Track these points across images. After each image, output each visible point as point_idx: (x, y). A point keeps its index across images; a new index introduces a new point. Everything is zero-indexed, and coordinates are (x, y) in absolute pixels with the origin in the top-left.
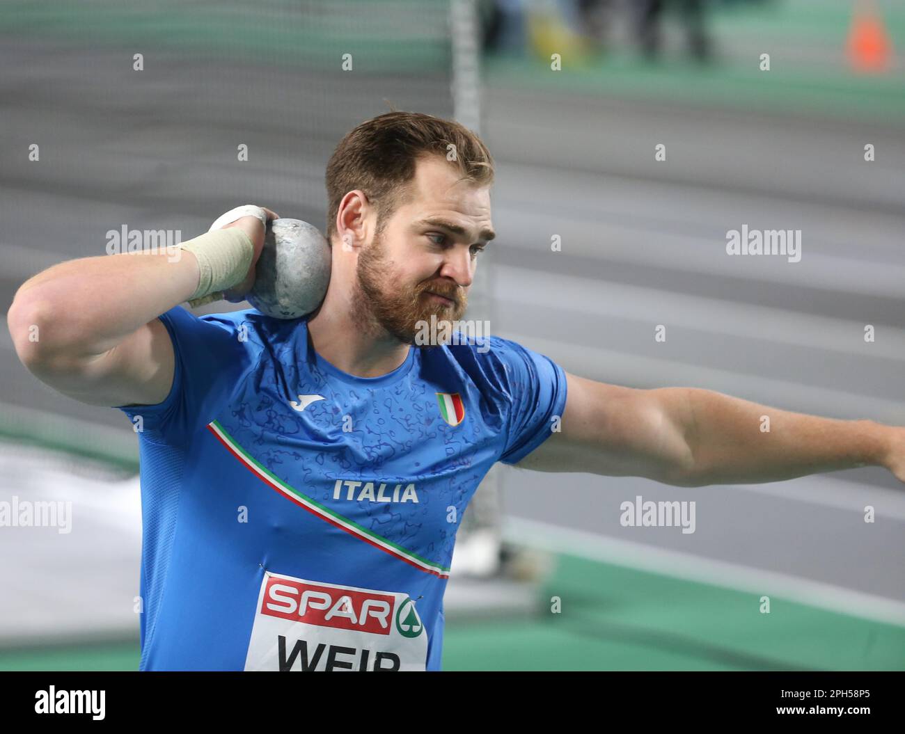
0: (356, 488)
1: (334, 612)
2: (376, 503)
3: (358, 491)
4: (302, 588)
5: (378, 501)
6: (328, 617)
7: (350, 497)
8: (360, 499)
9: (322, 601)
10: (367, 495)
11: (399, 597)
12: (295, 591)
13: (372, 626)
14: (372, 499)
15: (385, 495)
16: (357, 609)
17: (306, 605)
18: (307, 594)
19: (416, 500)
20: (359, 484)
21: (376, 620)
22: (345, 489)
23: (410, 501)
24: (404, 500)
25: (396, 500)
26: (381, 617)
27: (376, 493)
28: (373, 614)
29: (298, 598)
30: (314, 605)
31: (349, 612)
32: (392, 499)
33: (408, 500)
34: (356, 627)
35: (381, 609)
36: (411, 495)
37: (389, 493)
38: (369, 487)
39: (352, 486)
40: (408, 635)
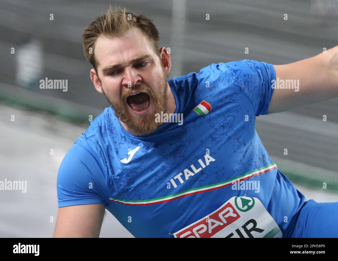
0: (181, 176)
1: (211, 228)
2: (196, 175)
3: (183, 177)
4: (191, 229)
5: (196, 173)
6: (210, 232)
7: (182, 181)
8: (187, 178)
9: (202, 228)
10: (188, 174)
12: (189, 233)
13: (230, 220)
14: (193, 174)
15: (197, 169)
16: (220, 220)
17: (198, 234)
18: (195, 230)
19: (213, 160)
20: (181, 174)
21: (230, 217)
22: (177, 181)
23: (211, 163)
24: (208, 164)
25: (204, 166)
27: (192, 171)
28: (227, 216)
30: (201, 232)
31: (218, 223)
32: (202, 168)
33: (210, 163)
34: (225, 225)
35: (228, 212)
36: (209, 159)
37: (198, 166)
38: (186, 171)
39: (178, 177)
40: (250, 208)
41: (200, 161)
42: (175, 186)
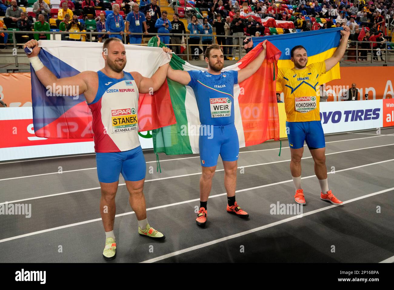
1: (219, 101)
3: (218, 87)
7: (217, 87)
9: (217, 100)
10: (219, 87)
11: (227, 98)
13: (224, 102)
16: (222, 101)
18: (215, 100)
22: (216, 86)
26: (225, 101)
29: (214, 101)
31: (221, 101)
34: (222, 103)
36: (224, 86)
37: (221, 86)
38: (219, 86)
39: (217, 86)
40: (229, 102)
41: (222, 85)
42: (215, 87)
